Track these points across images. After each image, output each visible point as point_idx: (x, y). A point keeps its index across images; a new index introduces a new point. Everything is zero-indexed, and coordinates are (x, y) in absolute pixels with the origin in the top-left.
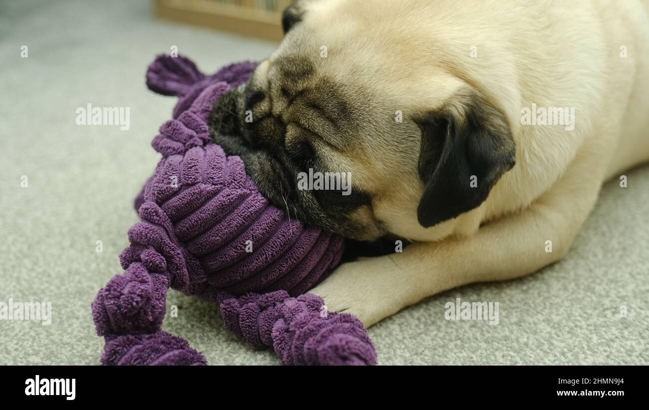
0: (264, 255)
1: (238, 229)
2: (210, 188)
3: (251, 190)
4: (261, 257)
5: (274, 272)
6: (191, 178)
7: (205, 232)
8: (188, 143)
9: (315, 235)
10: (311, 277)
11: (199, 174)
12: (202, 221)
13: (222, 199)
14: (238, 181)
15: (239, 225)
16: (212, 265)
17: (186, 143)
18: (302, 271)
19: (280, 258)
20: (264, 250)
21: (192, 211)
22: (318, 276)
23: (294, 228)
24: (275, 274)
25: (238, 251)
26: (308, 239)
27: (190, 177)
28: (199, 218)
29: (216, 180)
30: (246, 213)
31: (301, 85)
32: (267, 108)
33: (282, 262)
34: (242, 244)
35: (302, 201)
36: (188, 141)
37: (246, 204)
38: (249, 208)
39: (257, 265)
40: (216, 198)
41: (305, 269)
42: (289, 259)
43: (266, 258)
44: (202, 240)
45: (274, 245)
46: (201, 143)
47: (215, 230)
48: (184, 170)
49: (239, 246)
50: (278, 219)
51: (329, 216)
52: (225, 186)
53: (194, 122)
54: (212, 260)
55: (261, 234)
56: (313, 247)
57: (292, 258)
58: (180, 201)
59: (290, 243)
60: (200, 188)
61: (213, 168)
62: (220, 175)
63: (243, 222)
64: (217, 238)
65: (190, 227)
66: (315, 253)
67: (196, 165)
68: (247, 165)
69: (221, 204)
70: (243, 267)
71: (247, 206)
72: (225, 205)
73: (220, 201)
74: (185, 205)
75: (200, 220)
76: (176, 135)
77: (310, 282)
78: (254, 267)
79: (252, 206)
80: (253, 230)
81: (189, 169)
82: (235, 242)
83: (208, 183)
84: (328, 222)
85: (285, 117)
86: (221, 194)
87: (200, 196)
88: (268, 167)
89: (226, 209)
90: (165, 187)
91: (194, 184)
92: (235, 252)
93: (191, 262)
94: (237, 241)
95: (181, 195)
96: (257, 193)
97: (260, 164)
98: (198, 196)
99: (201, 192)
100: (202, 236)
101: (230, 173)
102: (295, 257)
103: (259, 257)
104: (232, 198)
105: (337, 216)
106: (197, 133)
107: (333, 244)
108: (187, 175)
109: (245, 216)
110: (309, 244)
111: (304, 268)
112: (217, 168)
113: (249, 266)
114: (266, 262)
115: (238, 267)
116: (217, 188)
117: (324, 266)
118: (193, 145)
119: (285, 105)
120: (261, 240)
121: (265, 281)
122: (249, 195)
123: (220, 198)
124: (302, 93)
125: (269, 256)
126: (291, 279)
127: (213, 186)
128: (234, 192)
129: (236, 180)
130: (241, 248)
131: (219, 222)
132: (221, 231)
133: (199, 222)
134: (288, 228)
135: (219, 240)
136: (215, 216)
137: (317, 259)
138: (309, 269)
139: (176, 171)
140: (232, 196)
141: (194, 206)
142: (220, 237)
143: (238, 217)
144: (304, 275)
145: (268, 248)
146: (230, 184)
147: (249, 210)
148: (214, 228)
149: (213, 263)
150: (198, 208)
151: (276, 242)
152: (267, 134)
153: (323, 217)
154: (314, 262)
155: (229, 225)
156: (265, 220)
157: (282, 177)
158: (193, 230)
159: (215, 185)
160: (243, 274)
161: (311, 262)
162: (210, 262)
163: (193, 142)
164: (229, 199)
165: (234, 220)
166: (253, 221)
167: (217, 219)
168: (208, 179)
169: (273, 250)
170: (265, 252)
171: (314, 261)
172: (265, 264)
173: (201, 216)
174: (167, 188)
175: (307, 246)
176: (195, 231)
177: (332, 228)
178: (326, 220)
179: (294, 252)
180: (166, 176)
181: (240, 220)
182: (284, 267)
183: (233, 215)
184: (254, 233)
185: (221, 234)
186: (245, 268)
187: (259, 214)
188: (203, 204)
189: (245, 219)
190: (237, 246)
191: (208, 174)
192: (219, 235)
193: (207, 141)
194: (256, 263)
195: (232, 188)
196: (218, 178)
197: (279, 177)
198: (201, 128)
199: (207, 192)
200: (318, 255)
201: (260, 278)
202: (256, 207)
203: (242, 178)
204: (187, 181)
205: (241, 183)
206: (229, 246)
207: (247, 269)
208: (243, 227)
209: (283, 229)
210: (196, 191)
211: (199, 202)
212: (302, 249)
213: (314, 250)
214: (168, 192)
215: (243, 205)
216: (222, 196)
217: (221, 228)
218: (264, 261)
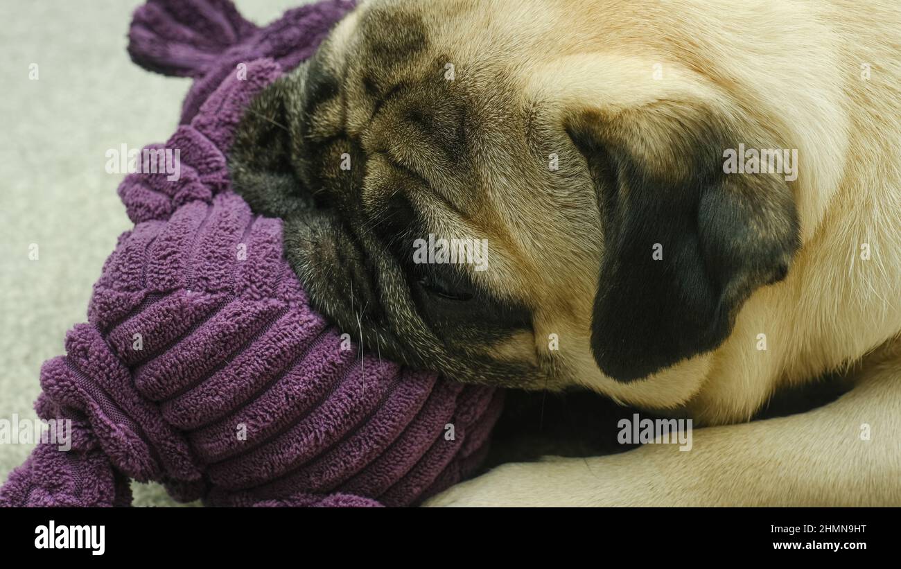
0: (311, 432)
1: (257, 382)
2: (202, 299)
3: (287, 301)
4: (307, 436)
5: (335, 465)
6: (163, 279)
7: (193, 386)
8: (178, 195)
9: (421, 391)
10: (418, 475)
11: (180, 271)
12: (185, 365)
13: (223, 321)
14: (258, 284)
15: (257, 374)
16: (211, 449)
17: (175, 194)
18: (394, 464)
19: (347, 437)
20: (312, 423)
21: (168, 344)
22: (435, 474)
23: (372, 380)
24: (336, 469)
25: (258, 425)
26: (404, 402)
27: (161, 277)
28: (178, 359)
29: (213, 282)
30: (272, 350)
31: (398, 74)
32: (337, 119)
33: (351, 446)
34: (266, 411)
35: (394, 324)
36: (179, 190)
37: (275, 331)
38: (279, 340)
39: (298, 452)
40: (214, 319)
41: (401, 461)
42: (363, 442)
43: (316, 438)
44: (187, 401)
45: (331, 412)
46: (207, 192)
47: (211, 383)
48: (152, 263)
49: (261, 415)
50: (341, 362)
51: (453, 352)
52: (234, 294)
53: (196, 151)
54: (211, 440)
55: (303, 392)
56: (417, 417)
57: (370, 438)
58: (143, 325)
59: (365, 409)
60: (180, 300)
61: (209, 258)
62: (222, 272)
63: (266, 369)
64: (217, 399)
65: (164, 376)
66: (423, 428)
67: (175, 253)
68: (289, 246)
69: (222, 332)
70: (273, 455)
71: (275, 336)
72: (230, 334)
73: (219, 326)
74: (153, 332)
75: (181, 363)
76: (158, 178)
77: (417, 485)
78: (292, 454)
79: (286, 335)
80: (287, 383)
81: (162, 261)
82: (253, 407)
83: (198, 288)
84: (449, 362)
85: (366, 141)
86: (224, 311)
87: (181, 316)
88: (330, 252)
89: (232, 342)
90: (115, 296)
91: (168, 292)
92: (252, 425)
93: (166, 445)
94: (258, 405)
95: (145, 314)
96: (300, 307)
97: (316, 244)
98: (177, 317)
99: (182, 308)
100: (188, 393)
101: (245, 266)
102: (376, 438)
103: (301, 436)
104: (244, 321)
105: (469, 351)
106: (200, 173)
107: (465, 409)
108: (156, 273)
109: (271, 357)
110: (405, 411)
111: (399, 459)
112: (216, 257)
113: (282, 453)
114: (316, 446)
115: (263, 454)
116: (216, 300)
117: (444, 452)
118: (187, 199)
119: (368, 116)
120: (305, 402)
121: (318, 483)
122: (281, 312)
123: (220, 320)
124: (397, 89)
125: (321, 435)
126: (372, 479)
127: (208, 296)
128: (248, 307)
129: (254, 282)
130: (264, 419)
131: (219, 366)
132: (224, 386)
133: (180, 367)
134: (360, 380)
135: (219, 402)
136: (211, 356)
137: (427, 440)
138: (411, 460)
139: (138, 262)
140: (243, 316)
141: (169, 336)
142: (221, 396)
143: (258, 359)
144: (400, 471)
145: (320, 418)
146: (242, 291)
147: (280, 344)
148: (210, 379)
149: (213, 445)
150: (179, 339)
151: (335, 407)
152: (335, 176)
153: (439, 354)
154: (420, 446)
155: (238, 374)
156: (313, 364)
157: (358, 274)
158: (170, 382)
159: (212, 292)
160: (273, 468)
161: (413, 447)
162: (208, 442)
163: (187, 192)
164: (237, 323)
165: (249, 365)
166: (290, 366)
167: (215, 361)
168: (199, 281)
169: (329, 424)
170: (313, 427)
171: (421, 444)
172: (314, 449)
173: (183, 356)
174: (118, 299)
175: (401, 415)
176: (173, 383)
177: (460, 375)
178: (445, 359)
179: (374, 428)
180: (118, 274)
181: (259, 365)
182: (355, 457)
183: (247, 354)
184: (290, 390)
185: (222, 391)
186: (275, 458)
187: (300, 350)
188: (188, 331)
189: (269, 363)
190: (256, 415)
191: (198, 270)
192: (221, 393)
193: (220, 186)
194: (297, 448)
195: (246, 299)
196: (218, 278)
197: (351, 274)
198: (208, 164)
199: (196, 308)
200: (429, 432)
201: (309, 477)
202: (293, 337)
203: (268, 276)
204: (157, 285)
205: (265, 287)
206: (242, 415)
207: (280, 459)
208: (268, 377)
209: (351, 382)
210: (173, 306)
211: (179, 328)
212: (391, 422)
213: (421, 422)
214: (121, 306)
215: (270, 333)
216: (225, 315)
217: (223, 379)
218: (312, 444)
